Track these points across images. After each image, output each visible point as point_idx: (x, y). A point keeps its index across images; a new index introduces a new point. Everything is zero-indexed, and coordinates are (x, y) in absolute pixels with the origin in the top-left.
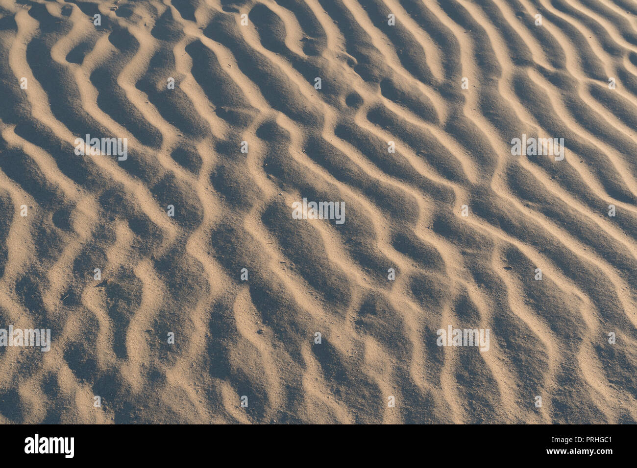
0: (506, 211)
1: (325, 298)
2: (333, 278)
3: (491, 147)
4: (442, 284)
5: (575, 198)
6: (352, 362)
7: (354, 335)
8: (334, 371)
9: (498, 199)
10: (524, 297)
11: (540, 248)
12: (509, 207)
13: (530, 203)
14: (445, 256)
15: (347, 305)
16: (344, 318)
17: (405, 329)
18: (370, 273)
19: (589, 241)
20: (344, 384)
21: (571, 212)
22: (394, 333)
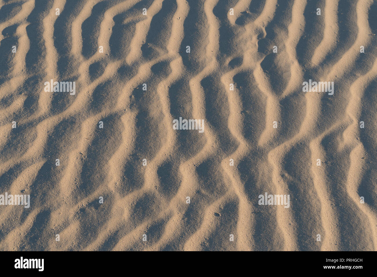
0: (261, 173)
1: (80, 186)
2: (98, 175)
3: (300, 123)
4: (159, 207)
5: (327, 183)
6: (50, 233)
7: (71, 216)
8: (35, 234)
9: (264, 163)
10: (206, 239)
11: (256, 210)
12: (266, 171)
13: (286, 175)
14: (183, 188)
15: (86, 196)
16: (76, 203)
17: (103, 226)
18: (123, 181)
19: (300, 219)
20: (31, 244)
21: (310, 192)
22: (94, 226)
